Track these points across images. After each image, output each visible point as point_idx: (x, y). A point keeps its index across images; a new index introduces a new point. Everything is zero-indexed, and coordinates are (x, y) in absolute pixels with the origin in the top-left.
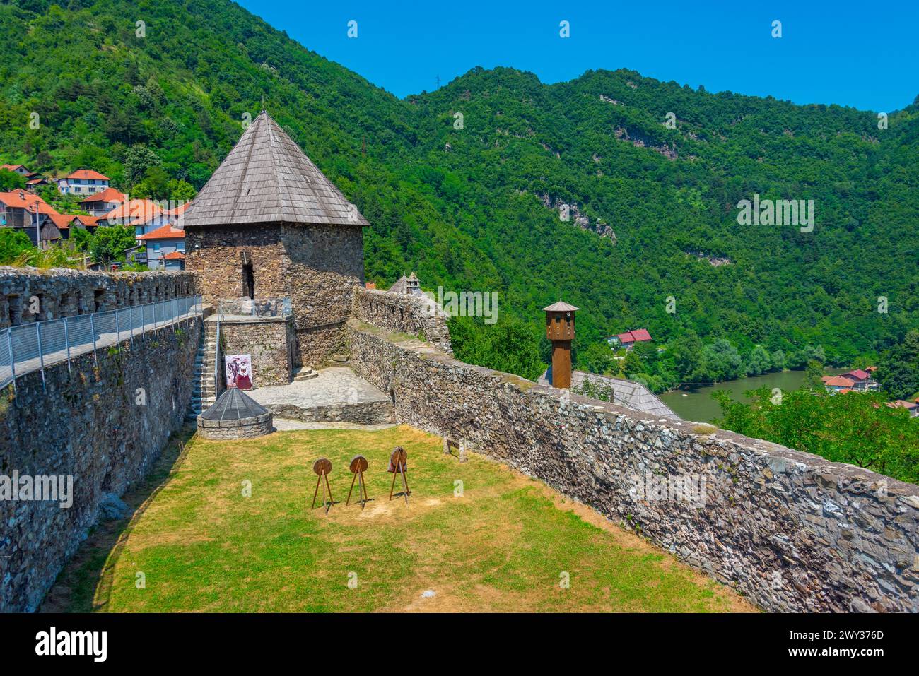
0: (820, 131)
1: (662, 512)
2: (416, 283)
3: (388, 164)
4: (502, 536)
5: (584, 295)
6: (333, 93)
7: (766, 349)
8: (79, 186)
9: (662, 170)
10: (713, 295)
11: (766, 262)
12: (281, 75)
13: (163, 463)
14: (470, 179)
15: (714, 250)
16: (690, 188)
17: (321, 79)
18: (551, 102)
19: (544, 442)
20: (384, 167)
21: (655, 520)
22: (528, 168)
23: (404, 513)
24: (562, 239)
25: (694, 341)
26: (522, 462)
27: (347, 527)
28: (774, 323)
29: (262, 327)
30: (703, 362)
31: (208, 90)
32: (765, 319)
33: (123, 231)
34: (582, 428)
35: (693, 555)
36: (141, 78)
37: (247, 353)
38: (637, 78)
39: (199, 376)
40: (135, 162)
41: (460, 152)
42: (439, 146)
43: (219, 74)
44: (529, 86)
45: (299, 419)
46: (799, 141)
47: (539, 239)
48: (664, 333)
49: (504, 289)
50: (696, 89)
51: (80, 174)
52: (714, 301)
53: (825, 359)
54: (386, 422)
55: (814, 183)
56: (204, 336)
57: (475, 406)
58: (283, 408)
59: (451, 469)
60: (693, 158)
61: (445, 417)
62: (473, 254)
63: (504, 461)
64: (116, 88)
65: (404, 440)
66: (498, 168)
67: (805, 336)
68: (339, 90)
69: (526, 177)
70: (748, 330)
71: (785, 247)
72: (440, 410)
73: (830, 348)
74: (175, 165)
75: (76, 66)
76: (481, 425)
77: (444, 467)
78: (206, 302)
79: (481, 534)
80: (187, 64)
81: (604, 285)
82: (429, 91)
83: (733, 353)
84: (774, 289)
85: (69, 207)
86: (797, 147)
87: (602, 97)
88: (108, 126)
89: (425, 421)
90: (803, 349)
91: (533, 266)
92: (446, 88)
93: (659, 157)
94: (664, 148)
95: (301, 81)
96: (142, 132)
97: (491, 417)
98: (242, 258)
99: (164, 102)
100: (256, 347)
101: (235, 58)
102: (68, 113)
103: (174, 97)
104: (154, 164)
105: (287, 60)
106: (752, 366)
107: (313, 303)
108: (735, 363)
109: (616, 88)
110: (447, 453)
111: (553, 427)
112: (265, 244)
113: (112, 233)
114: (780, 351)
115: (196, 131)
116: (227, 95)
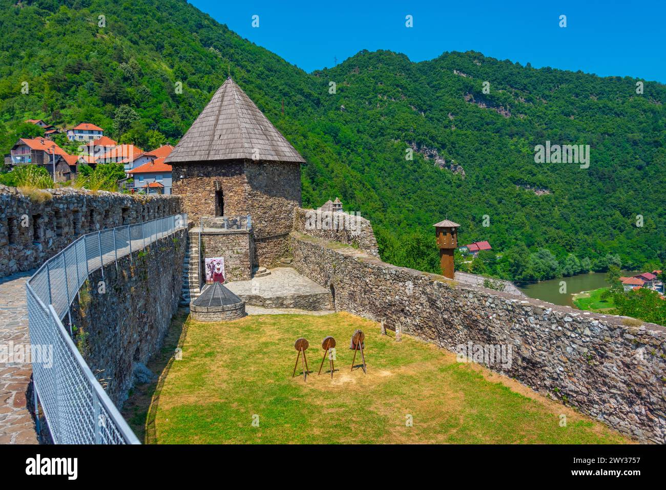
0: (617, 96)
1: (589, 387)
2: (339, 205)
3: (299, 120)
4: (450, 402)
5: (442, 216)
6: (260, 69)
7: (577, 256)
8: (82, 135)
9: (499, 125)
10: (537, 217)
11: (577, 193)
12: (223, 56)
13: (170, 339)
14: (358, 131)
15: (538, 183)
16: (520, 138)
17: (251, 59)
18: (418, 75)
19: (471, 328)
20: (297, 123)
21: (583, 394)
22: (402, 123)
23: (366, 382)
24: (426, 175)
25: (523, 250)
26: (450, 343)
27: (325, 393)
28: (583, 238)
29: (231, 237)
30: (531, 265)
31: (172, 67)
32: (576, 234)
33: (116, 167)
34: (509, 318)
35: (622, 423)
36: (125, 58)
37: (220, 256)
38: (481, 57)
39: (187, 273)
40: (122, 118)
41: (351, 112)
42: (336, 107)
43: (179, 55)
44: (402, 64)
45: (263, 306)
46: (601, 104)
47: (409, 175)
48: (501, 245)
49: (383, 211)
50: (524, 65)
51: (83, 126)
52: (538, 222)
53: (621, 264)
54: (326, 309)
55: (613, 134)
56: (189, 243)
57: (405, 298)
58: (251, 298)
59: (391, 347)
60: (522, 116)
61: (379, 306)
62: (361, 185)
63: (432, 341)
64: (107, 65)
65: (346, 323)
66: (379, 124)
67: (606, 247)
68: (265, 67)
69: (399, 130)
70: (563, 242)
71: (591, 182)
72: (374, 301)
73: (624, 256)
74: (149, 120)
75: (79, 50)
76: (411, 313)
77: (385, 345)
78: (188, 218)
79: (433, 400)
80: (157, 48)
81: (456, 209)
82: (329, 68)
83: (553, 259)
84: (583, 212)
85: (75, 150)
86: (600, 108)
87: (455, 71)
88: (102, 91)
89: (361, 309)
90: (604, 257)
91: (404, 194)
92: (341, 65)
93: (497, 115)
94: (500, 109)
95: (237, 60)
96: (126, 96)
97: (421, 307)
98: (215, 186)
99: (141, 75)
100: (227, 252)
101: (191, 44)
102: (74, 83)
103: (148, 71)
104: (135, 119)
105: (227, 45)
106: (567, 269)
107: (266, 220)
108: (554, 267)
109: (466, 65)
110: (383, 334)
111: (481, 316)
112: (233, 175)
113: (108, 168)
114: (587, 258)
115: (164, 96)
116: (185, 70)
